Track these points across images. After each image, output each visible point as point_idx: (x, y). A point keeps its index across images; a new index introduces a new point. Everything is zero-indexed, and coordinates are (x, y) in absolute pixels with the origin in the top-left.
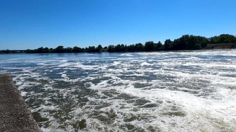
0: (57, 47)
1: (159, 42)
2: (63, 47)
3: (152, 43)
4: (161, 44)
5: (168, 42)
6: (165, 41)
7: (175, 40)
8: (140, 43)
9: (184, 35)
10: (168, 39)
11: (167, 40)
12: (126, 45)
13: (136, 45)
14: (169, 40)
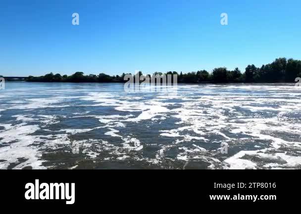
0: (74, 73)
1: (237, 69)
2: (82, 73)
3: (225, 69)
4: (239, 71)
5: (251, 69)
6: (247, 67)
7: (263, 66)
8: (204, 71)
9: (278, 58)
10: (251, 65)
11: (249, 66)
12: (181, 73)
13: (198, 72)
14: (253, 66)
